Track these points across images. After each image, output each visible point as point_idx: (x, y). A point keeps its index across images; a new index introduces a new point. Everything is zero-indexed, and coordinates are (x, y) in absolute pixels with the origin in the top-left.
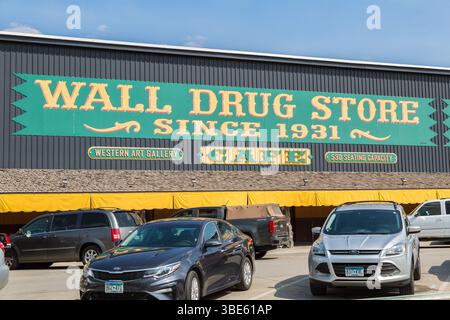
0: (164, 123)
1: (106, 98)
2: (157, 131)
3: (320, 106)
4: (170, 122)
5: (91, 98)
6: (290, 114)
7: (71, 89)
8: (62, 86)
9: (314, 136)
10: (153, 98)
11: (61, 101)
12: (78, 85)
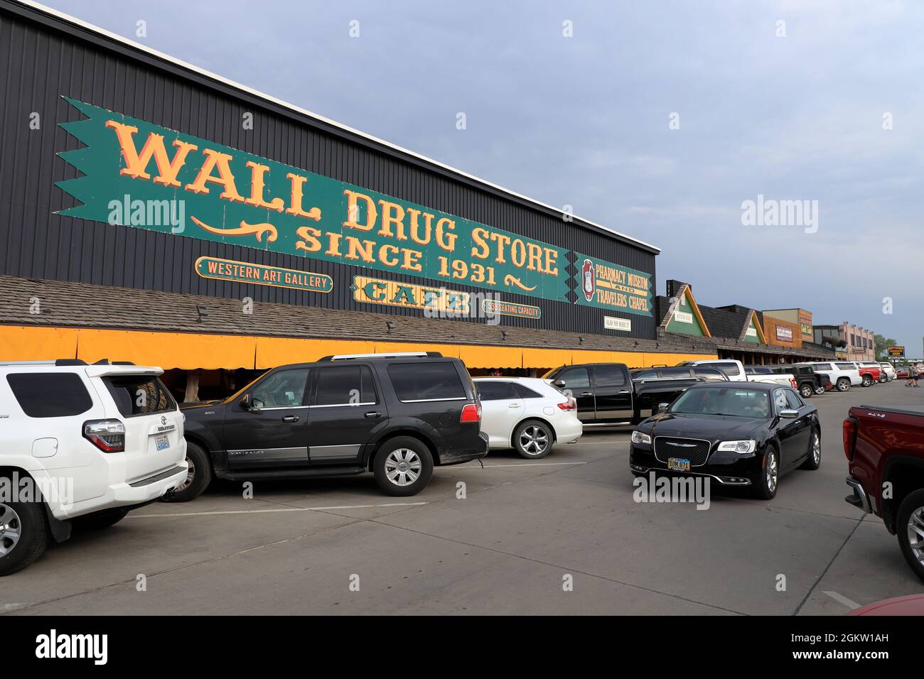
0: (310, 233)
1: (228, 179)
2: (300, 244)
3: (481, 242)
4: (318, 233)
5: (205, 174)
6: (451, 247)
7: (172, 152)
8: (156, 143)
9: (473, 278)
10: (297, 194)
11: (153, 167)
12: (185, 148)
